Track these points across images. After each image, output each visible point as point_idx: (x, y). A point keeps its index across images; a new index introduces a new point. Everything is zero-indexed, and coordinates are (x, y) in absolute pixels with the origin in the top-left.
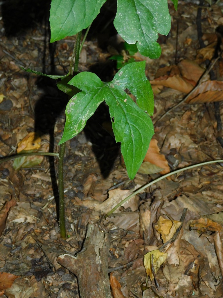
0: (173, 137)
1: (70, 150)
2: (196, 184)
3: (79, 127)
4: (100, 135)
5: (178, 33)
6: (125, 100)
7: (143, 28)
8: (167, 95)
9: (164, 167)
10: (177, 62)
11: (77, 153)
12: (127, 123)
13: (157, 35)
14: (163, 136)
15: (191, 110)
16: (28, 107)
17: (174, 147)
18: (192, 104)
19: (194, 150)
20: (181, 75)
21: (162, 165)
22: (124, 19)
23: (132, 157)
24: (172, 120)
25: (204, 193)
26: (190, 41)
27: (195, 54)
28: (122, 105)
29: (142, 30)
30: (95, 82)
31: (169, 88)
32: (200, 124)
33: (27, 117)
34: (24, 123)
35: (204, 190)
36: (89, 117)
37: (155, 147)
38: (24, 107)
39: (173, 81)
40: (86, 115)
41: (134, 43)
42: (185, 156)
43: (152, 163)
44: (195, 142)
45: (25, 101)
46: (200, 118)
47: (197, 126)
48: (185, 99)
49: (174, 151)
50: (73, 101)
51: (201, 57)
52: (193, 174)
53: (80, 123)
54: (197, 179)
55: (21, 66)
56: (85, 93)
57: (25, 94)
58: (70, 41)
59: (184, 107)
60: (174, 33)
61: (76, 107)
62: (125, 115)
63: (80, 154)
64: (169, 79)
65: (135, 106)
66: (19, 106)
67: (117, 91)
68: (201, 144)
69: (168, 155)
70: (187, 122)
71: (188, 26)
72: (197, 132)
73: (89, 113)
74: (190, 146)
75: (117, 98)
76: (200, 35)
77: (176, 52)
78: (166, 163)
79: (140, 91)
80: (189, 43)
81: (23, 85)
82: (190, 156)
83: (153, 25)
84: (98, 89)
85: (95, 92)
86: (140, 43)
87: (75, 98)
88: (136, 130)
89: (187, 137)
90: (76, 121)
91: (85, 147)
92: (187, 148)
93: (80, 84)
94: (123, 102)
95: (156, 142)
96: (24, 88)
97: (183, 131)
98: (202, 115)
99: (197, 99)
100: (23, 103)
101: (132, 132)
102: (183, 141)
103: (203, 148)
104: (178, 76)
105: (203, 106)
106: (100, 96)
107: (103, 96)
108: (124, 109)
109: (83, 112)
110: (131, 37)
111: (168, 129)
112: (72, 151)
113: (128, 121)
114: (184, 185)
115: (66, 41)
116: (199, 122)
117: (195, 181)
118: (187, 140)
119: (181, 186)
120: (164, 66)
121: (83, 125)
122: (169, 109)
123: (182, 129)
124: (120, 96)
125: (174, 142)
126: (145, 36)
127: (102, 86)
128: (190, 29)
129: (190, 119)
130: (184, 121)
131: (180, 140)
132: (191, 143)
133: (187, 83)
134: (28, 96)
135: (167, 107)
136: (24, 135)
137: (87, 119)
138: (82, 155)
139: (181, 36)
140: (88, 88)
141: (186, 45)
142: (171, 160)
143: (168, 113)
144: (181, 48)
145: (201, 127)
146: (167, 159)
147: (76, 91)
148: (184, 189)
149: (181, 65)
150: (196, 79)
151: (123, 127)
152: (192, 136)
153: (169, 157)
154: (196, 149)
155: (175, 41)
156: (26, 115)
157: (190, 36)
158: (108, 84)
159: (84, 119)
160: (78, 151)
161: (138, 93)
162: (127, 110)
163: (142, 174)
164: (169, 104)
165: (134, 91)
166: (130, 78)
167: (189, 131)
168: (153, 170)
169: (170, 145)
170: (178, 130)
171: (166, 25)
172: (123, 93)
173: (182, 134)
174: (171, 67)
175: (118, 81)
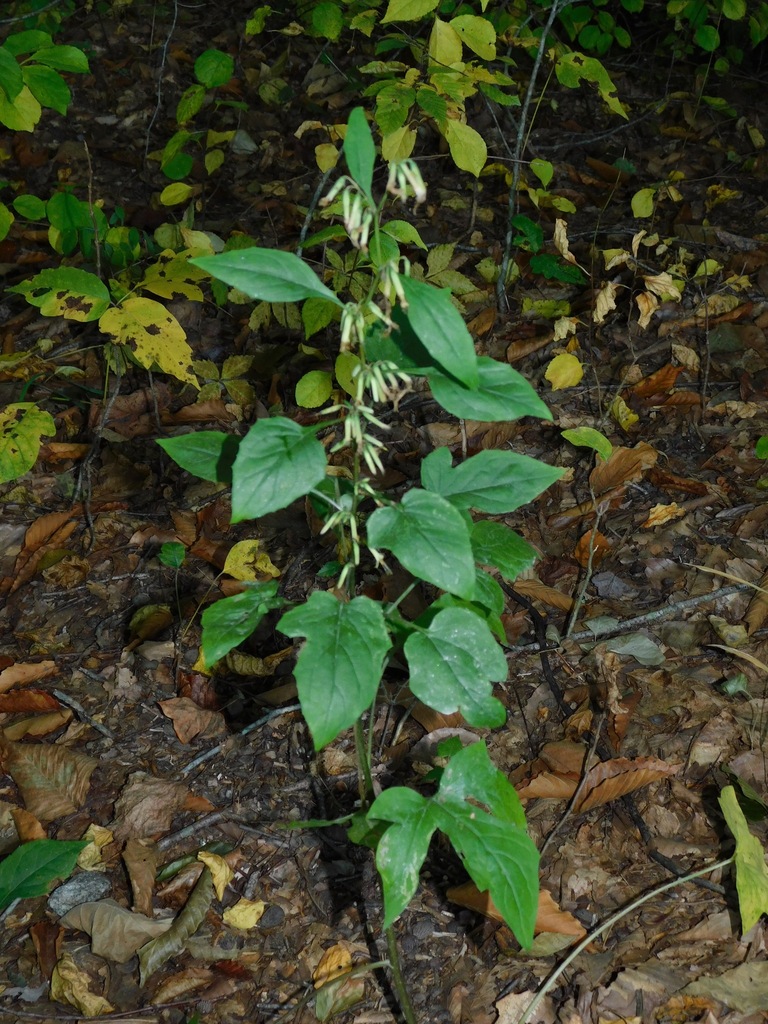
0: (574, 877)
1: (405, 956)
2: (641, 945)
3: (409, 888)
4: (448, 914)
5: (521, 706)
6: (472, 816)
7: (462, 680)
8: (538, 812)
9: (577, 932)
10: (536, 753)
11: (418, 957)
12: (488, 854)
13: (488, 684)
14: (554, 880)
15: (588, 822)
16: (310, 907)
17: (582, 894)
18: (586, 813)
19: (618, 888)
20: (551, 771)
21: (573, 929)
22: (426, 676)
23: (516, 908)
24: (561, 849)
25: (661, 955)
26: (545, 711)
27: (561, 730)
28: (469, 825)
29: (460, 684)
30: (412, 802)
31: (537, 799)
32: (611, 840)
33: (314, 924)
34: (312, 936)
35: (658, 951)
36: (421, 864)
37: (549, 903)
38: (304, 910)
39: (541, 784)
40: (415, 861)
41: (455, 710)
42: (605, 903)
43: (554, 931)
44: (614, 874)
45: (302, 899)
46: (606, 831)
47: (608, 846)
48: (572, 807)
49: (583, 901)
50: (385, 845)
51: (575, 731)
52: (631, 929)
53: (409, 880)
54: (639, 935)
55: (279, 843)
56: (399, 824)
57: (299, 887)
58: (346, 776)
59: (574, 822)
60: (516, 708)
61: (393, 854)
62: (480, 841)
63: (425, 957)
64: (533, 783)
65: (491, 821)
66: (294, 911)
67: (453, 806)
68: (625, 872)
69: (576, 910)
70: (587, 846)
71: (534, 689)
72: (611, 855)
73: (419, 857)
74: (608, 883)
75: (456, 816)
76: (559, 695)
77: (529, 737)
78: (578, 923)
79: (492, 792)
80: (546, 715)
81: (291, 874)
82: (613, 899)
83: (477, 671)
84: (420, 813)
85: (417, 818)
86: (465, 708)
87: (386, 838)
88: (507, 860)
89: (597, 869)
90: (400, 878)
91: (430, 943)
92: (604, 888)
93: (386, 812)
94: (468, 819)
95: (548, 893)
96: (294, 878)
97: (587, 862)
98: (610, 824)
99: (591, 799)
100: (301, 904)
101: (501, 865)
102: (593, 877)
103: (632, 879)
104: (546, 773)
105: (606, 810)
106: (428, 821)
107: (432, 822)
108: (476, 832)
109: (408, 859)
110: (448, 702)
111: (560, 865)
112: (410, 957)
113: (489, 850)
114: (622, 952)
115: (340, 777)
116: (608, 838)
117: (638, 940)
118: (599, 875)
119: (617, 955)
120: (516, 766)
121: (415, 880)
122: (550, 833)
123: (584, 858)
124: (461, 811)
125: (578, 885)
126: (471, 693)
127: (425, 804)
128: (540, 693)
129: (591, 838)
130: (584, 845)
131: (587, 878)
132: (608, 878)
133: (565, 780)
134: (305, 889)
135: (545, 831)
136: (320, 957)
137: (418, 868)
138: (430, 958)
139: (529, 708)
140: (402, 815)
141: (541, 721)
142: (584, 916)
143: (550, 840)
144: (534, 729)
145: (614, 845)
146: (576, 917)
147: (383, 825)
148: (624, 959)
149: (544, 755)
150: (578, 770)
151: (483, 862)
152: (604, 865)
153: (579, 913)
154: (620, 884)
155: (521, 720)
156: (311, 922)
157: (544, 704)
158: (434, 799)
159: (412, 870)
160: (420, 953)
161: (490, 796)
162: (480, 830)
163: (542, 958)
164: (547, 825)
165: (483, 796)
166: (468, 775)
167: (598, 859)
168: (560, 944)
169: (573, 891)
170: (578, 862)
171: (498, 665)
172: (464, 806)
173: (587, 867)
174: (529, 763)
175: (449, 788)
